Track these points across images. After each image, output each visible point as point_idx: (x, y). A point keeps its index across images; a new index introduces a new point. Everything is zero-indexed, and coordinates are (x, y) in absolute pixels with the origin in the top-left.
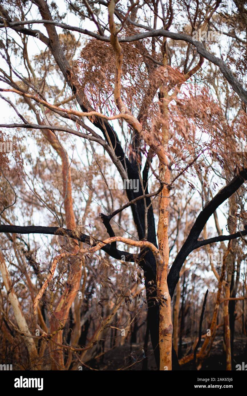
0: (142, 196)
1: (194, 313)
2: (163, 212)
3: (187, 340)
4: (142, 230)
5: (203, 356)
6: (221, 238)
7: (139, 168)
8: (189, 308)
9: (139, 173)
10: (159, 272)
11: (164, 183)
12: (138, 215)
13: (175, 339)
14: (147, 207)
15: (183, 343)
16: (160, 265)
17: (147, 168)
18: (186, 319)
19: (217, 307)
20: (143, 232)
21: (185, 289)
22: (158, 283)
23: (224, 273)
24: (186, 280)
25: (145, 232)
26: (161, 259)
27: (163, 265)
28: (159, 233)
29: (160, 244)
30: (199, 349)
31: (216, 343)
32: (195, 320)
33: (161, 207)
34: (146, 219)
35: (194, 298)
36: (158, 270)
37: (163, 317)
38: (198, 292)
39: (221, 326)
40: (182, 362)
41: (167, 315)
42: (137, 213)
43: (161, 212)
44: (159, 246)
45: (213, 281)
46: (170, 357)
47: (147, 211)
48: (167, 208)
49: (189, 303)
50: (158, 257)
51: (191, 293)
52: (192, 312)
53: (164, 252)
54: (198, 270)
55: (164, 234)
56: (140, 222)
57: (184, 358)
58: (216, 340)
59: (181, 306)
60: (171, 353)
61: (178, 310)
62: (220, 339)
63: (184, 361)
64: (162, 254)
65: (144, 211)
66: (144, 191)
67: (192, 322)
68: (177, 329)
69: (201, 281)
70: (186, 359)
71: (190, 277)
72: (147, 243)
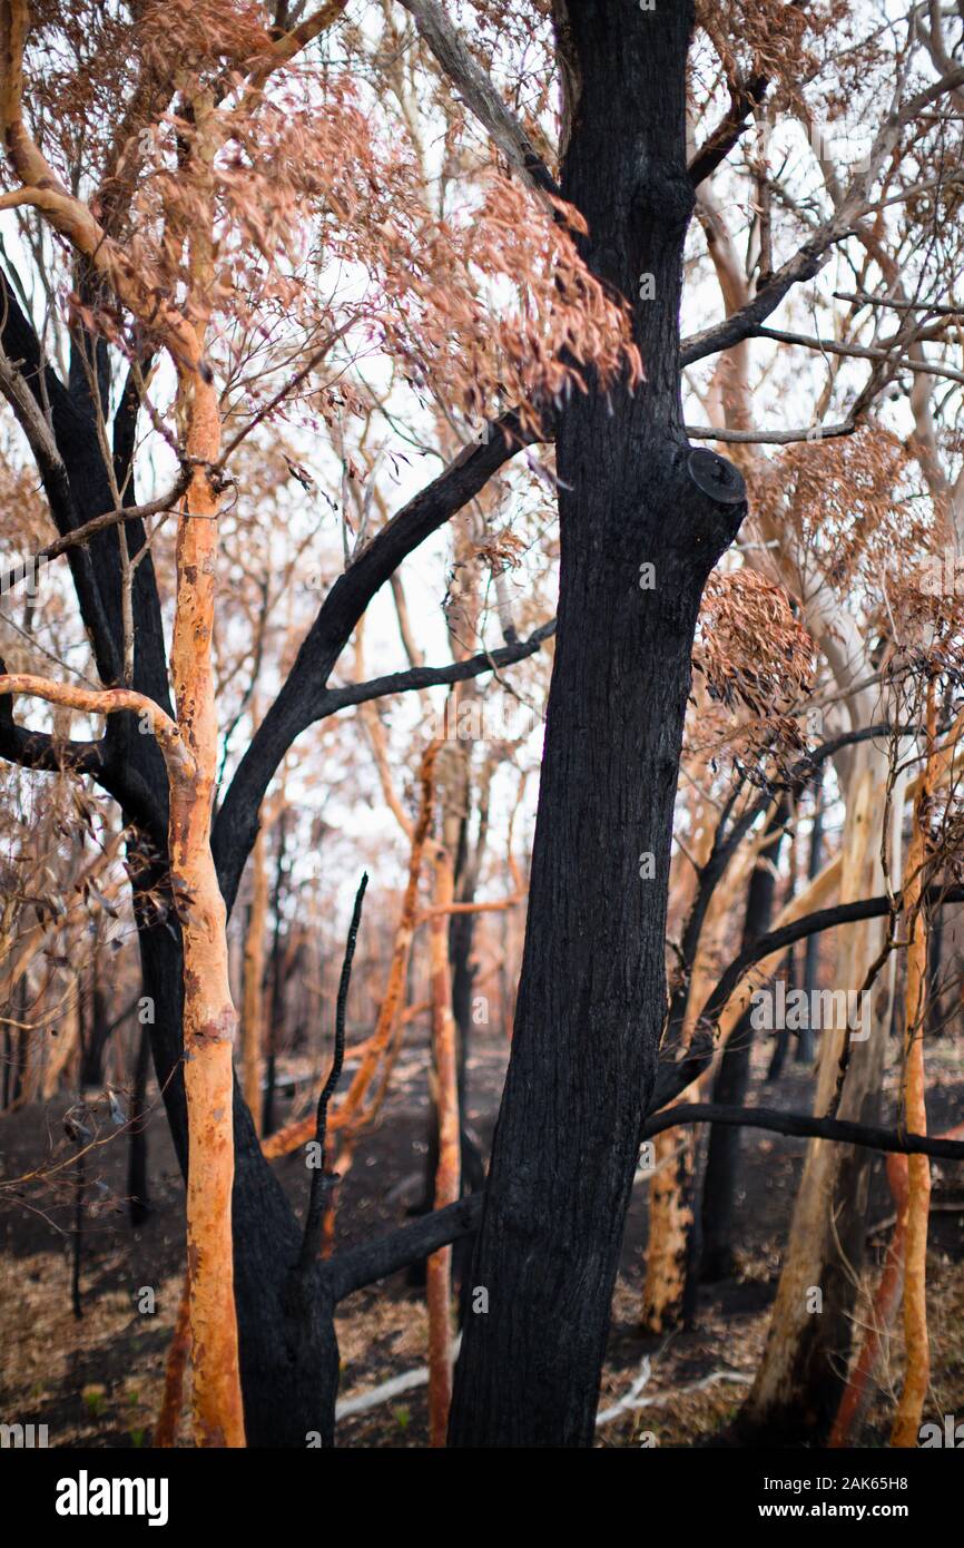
0: (110, 515)
1: (321, 968)
2: (192, 579)
3: (294, 1070)
4: (114, 650)
5: (356, 1124)
6: (418, 678)
7: (99, 406)
8: (302, 948)
9: (98, 425)
10: (179, 809)
11: (196, 463)
12: (96, 591)
13: (251, 1066)
14: (131, 558)
15: (282, 1080)
16: (182, 780)
17: (131, 407)
18: (292, 991)
19: (406, 938)
20: (116, 659)
21: (283, 876)
22: (177, 850)
23: (428, 811)
24: (290, 843)
25: (122, 656)
26: (186, 758)
27: (195, 781)
28: (178, 660)
29: (181, 701)
30: (340, 1099)
31: (402, 1074)
32: (325, 993)
33: (186, 559)
34: (128, 607)
35: (320, 913)
36: (174, 800)
37: (196, 981)
38: (335, 886)
39: (423, 1010)
40: (276, 1146)
41: (210, 971)
42: (94, 581)
43: (185, 577)
44: (179, 709)
45: (391, 845)
46: (226, 1129)
47: (129, 576)
48: (207, 561)
49: (303, 931)
50: (175, 752)
51: (307, 892)
52: (312, 961)
53: (196, 733)
54: (333, 801)
55: (198, 662)
56: (102, 617)
57: (283, 1132)
58: (404, 1064)
59: (269, 944)
60: (229, 1114)
61: (260, 959)
62: (418, 1060)
63: (284, 1142)
64: (192, 738)
65: (121, 576)
66: (119, 497)
67: (314, 1000)
68: (258, 1029)
69: (345, 847)
70: (293, 1134)
71: (304, 831)
72: (131, 698)
